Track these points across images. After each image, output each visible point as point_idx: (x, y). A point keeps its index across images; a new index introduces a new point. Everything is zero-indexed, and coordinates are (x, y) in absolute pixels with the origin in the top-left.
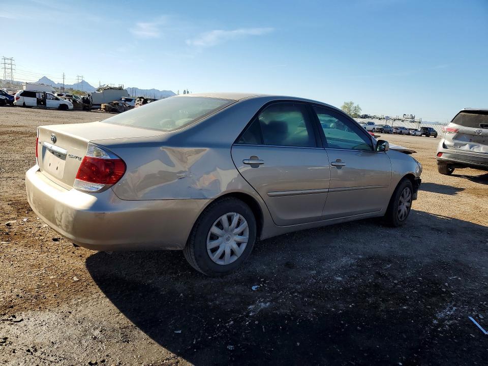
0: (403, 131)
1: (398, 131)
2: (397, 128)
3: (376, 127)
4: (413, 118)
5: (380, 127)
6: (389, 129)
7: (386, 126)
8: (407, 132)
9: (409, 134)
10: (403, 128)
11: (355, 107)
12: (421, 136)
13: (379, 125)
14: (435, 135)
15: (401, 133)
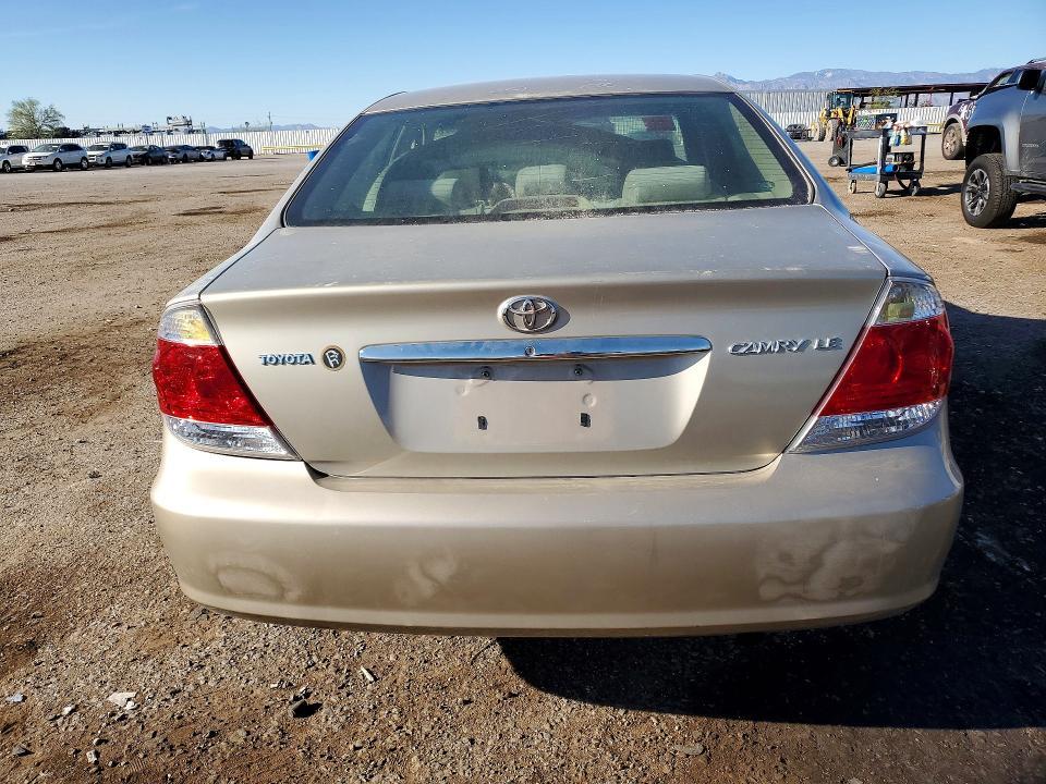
0: (189, 153)
1: (180, 155)
2: (174, 150)
3: (132, 153)
4: (189, 123)
5: (141, 153)
6: (159, 154)
7: (153, 149)
8: (195, 154)
9: (202, 159)
10: (186, 148)
11: (46, 112)
12: (225, 159)
13: (136, 149)
14: (250, 155)
15: (186, 160)
